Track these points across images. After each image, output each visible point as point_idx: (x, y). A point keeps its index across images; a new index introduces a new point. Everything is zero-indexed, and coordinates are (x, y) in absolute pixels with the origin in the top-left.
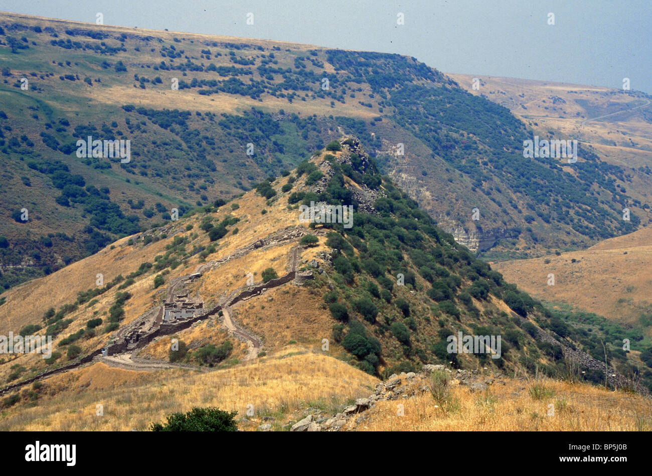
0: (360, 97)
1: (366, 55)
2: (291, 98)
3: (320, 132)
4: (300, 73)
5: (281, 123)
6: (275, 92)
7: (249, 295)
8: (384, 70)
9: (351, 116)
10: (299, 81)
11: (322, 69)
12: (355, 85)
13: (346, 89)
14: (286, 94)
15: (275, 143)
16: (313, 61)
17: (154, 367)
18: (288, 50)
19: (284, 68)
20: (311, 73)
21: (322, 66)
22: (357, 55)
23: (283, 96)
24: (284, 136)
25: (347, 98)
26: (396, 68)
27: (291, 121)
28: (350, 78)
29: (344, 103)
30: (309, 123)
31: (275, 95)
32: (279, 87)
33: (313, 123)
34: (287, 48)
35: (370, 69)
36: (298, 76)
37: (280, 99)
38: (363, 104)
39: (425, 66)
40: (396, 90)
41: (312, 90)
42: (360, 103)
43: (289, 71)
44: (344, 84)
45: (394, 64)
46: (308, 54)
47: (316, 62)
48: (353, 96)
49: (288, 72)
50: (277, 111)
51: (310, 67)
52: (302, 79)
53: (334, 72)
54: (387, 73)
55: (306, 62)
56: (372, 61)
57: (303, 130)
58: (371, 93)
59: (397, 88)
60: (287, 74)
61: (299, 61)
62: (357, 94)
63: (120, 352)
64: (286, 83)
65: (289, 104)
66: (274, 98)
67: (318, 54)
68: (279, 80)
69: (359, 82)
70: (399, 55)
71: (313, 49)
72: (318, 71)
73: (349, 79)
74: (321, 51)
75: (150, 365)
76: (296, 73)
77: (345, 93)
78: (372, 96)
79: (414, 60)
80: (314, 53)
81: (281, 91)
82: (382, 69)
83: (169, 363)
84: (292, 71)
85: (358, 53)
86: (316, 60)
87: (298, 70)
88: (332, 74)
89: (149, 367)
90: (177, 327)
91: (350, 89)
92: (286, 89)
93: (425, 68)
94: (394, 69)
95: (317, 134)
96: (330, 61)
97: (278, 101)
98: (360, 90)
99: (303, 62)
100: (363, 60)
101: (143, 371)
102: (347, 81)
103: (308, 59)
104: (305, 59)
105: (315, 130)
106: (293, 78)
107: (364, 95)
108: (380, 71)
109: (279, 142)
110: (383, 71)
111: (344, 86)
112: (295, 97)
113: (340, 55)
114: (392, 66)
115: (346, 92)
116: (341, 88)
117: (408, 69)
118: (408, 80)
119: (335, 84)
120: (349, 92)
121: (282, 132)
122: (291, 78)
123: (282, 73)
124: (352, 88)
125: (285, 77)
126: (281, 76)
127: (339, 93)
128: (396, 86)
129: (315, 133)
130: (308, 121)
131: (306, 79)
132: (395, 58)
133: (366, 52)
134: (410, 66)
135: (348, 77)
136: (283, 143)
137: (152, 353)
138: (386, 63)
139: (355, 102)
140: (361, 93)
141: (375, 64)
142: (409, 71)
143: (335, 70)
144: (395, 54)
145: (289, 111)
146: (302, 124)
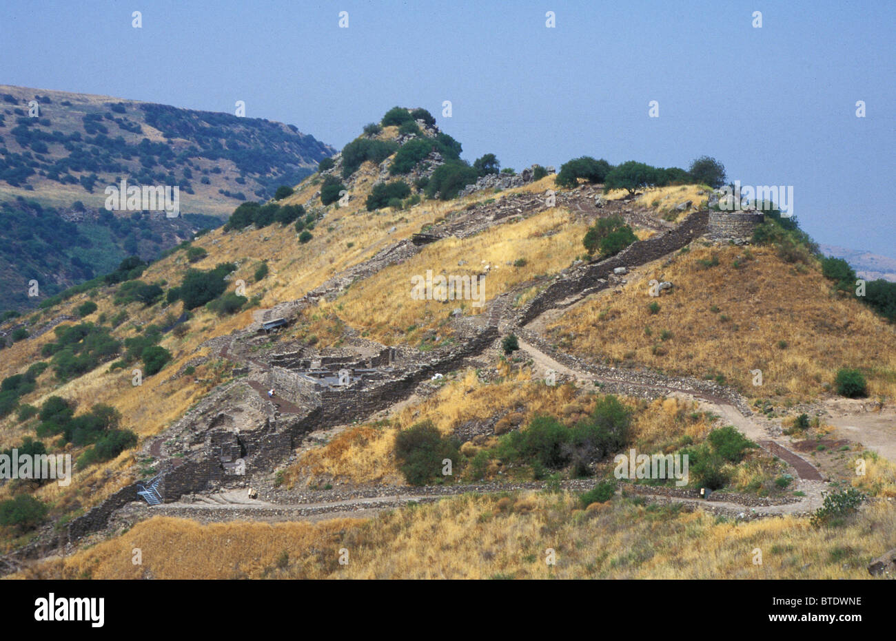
0: (219, 183)
1: (209, 117)
2: (89, 185)
3: (159, 241)
4: (99, 142)
5: (80, 227)
6: (55, 173)
7: (577, 291)
8: (248, 143)
9: (213, 214)
10: (98, 154)
11: (139, 136)
12: (207, 163)
13: (191, 168)
14: (79, 178)
15: (76, 261)
16: (119, 121)
17: (366, 506)
18: (67, 104)
19: (67, 133)
20: (120, 142)
21: (138, 131)
22: (195, 117)
23: (73, 181)
24: (92, 250)
25: (196, 185)
26: (266, 140)
27: (99, 222)
28: (196, 150)
29: (191, 192)
30: (136, 226)
31: (57, 179)
32: (62, 166)
33: (143, 226)
34: (64, 100)
35: (223, 141)
36: (96, 147)
37: (68, 186)
38: (227, 194)
39: (314, 140)
40: (274, 178)
41: (127, 172)
42: (221, 192)
43: (77, 137)
44: (187, 160)
45: (263, 135)
46: (108, 110)
47: (125, 123)
48: (206, 182)
49: (74, 140)
50: (68, 204)
51: (114, 132)
52: (103, 152)
53: (164, 140)
54: (253, 148)
55: (105, 123)
56: (225, 129)
57: (127, 239)
58: (239, 176)
59: (275, 174)
60: (75, 144)
61: (93, 120)
62: (212, 177)
63: (202, 487)
64: (74, 159)
65: (88, 195)
66: (56, 184)
67: (128, 109)
68: (58, 153)
69: (213, 157)
70: (266, 121)
71: (116, 101)
72: (133, 139)
73: (193, 152)
74: (130, 105)
75: (349, 503)
76: (89, 141)
77: (190, 177)
78: (241, 181)
79: (294, 129)
80: (119, 108)
81: (66, 172)
82: (244, 141)
83: (405, 490)
84: (83, 138)
85: (197, 113)
86: (126, 119)
87: (93, 137)
88: (161, 143)
89: (350, 508)
90: (374, 398)
91: (198, 168)
92: (77, 169)
93: (314, 143)
94: (263, 142)
95: (154, 244)
96: (151, 121)
97: (65, 189)
98: (217, 171)
99: (101, 122)
100: (207, 125)
101: (337, 520)
102: (191, 156)
103: (109, 117)
104: (104, 118)
105: (149, 237)
106: (88, 148)
107: (227, 178)
108: (241, 144)
109: (84, 259)
110: (245, 145)
111: (186, 164)
112: (96, 183)
113: (167, 114)
114: (259, 138)
115: (193, 175)
116: (182, 168)
117: (286, 143)
118: (290, 161)
119: (169, 161)
120: (198, 175)
121: (86, 243)
122: (83, 149)
123: (62, 142)
124: (203, 167)
125: (71, 148)
126: (63, 146)
127: (179, 176)
128: (272, 170)
129: (151, 243)
130: (133, 221)
131: (112, 152)
132: (260, 125)
133: (210, 113)
134: (289, 138)
135: (192, 148)
136: (91, 262)
137: (334, 471)
138: (249, 131)
139: (213, 190)
140: (220, 176)
141: (230, 133)
142: (289, 147)
143: (165, 136)
144: (259, 119)
145: (92, 205)
146: (123, 227)
